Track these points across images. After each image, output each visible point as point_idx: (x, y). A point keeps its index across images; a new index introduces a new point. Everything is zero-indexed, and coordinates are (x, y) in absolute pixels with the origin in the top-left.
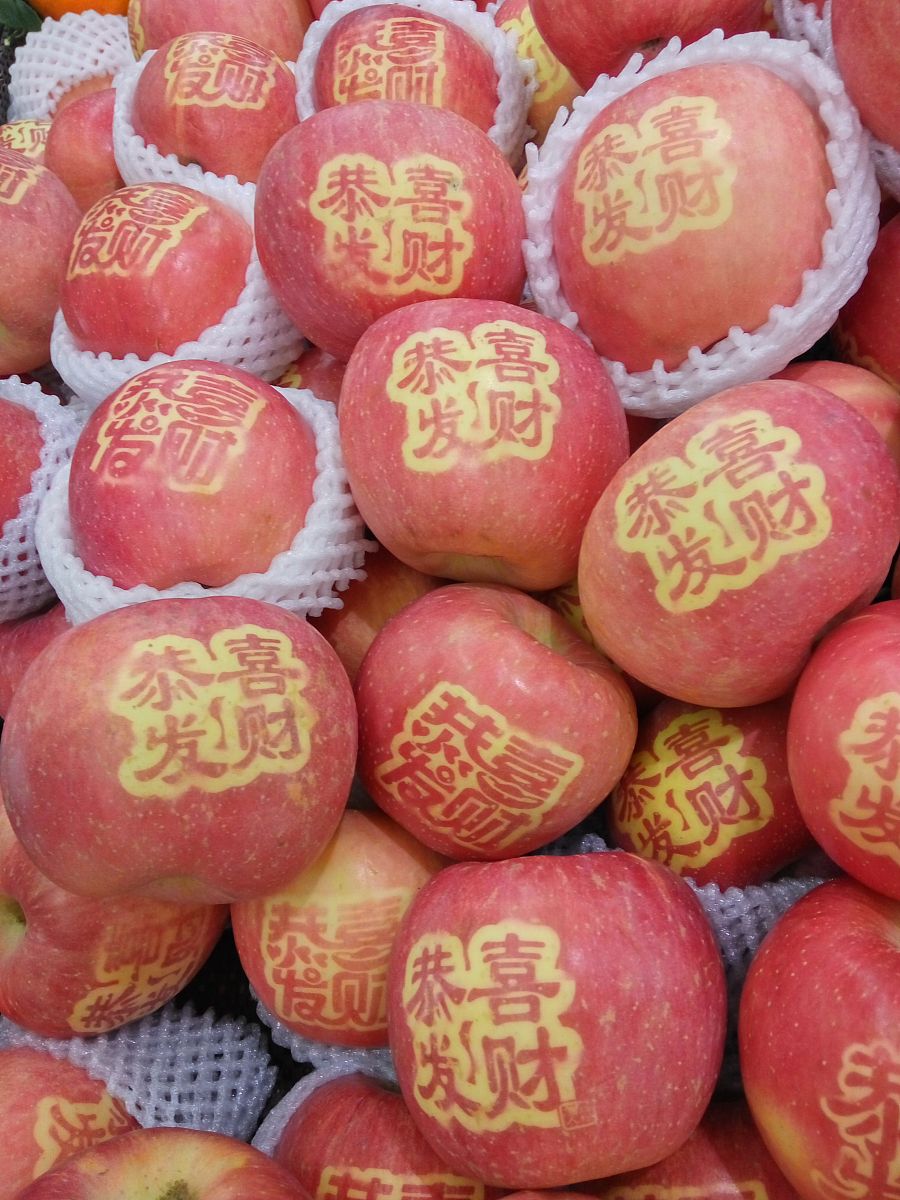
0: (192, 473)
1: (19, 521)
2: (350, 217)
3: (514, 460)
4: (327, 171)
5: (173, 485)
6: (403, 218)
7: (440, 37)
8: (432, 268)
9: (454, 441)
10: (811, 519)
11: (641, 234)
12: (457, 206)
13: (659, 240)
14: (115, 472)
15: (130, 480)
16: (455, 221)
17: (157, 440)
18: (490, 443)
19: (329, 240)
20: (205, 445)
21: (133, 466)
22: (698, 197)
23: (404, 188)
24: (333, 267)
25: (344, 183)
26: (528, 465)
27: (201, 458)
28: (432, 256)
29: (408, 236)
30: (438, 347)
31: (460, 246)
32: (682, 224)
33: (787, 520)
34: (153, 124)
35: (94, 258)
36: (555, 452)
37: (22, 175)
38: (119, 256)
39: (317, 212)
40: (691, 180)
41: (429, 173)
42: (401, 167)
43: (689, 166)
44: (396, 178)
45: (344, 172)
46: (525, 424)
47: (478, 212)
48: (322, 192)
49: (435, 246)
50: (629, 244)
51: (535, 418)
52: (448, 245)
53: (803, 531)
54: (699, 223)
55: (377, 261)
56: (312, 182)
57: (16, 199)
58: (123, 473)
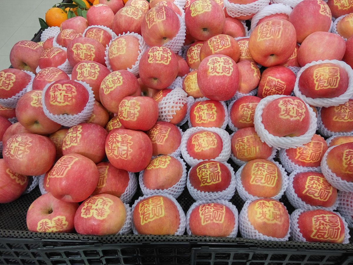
0: (49, 78)
1: (25, 89)
2: (77, 51)
3: (91, 79)
4: (75, 45)
5: (46, 80)
6: (84, 51)
7: (102, 32)
8: (88, 58)
9: (83, 76)
10: (120, 82)
11: (115, 54)
12: (92, 51)
13: (117, 55)
14: (39, 78)
15: (41, 79)
16: (92, 53)
17: (45, 74)
18: (88, 77)
19: (74, 54)
20: (52, 75)
21: (41, 77)
22: (121, 50)
23: (85, 48)
24: (75, 57)
25: (77, 47)
26: (93, 80)
27: (51, 77)
28: (88, 57)
29: (85, 54)
30: (83, 65)
31: (93, 56)
32: (119, 53)
33: (117, 82)
34: (59, 41)
35: (44, 56)
36: (97, 79)
37: (37, 46)
38: (47, 55)
39: (73, 50)
40: (120, 48)
41: (89, 46)
42: (84, 45)
43: (120, 46)
44: (84, 47)
45: (77, 45)
46: (93, 75)
47: (96, 52)
48: (74, 47)
49: (89, 55)
50: (113, 56)
51: (95, 74)
52: (91, 55)
53: (119, 83)
54: (121, 53)
55: (81, 57)
56: (73, 46)
57: (35, 49)
58: (40, 78)
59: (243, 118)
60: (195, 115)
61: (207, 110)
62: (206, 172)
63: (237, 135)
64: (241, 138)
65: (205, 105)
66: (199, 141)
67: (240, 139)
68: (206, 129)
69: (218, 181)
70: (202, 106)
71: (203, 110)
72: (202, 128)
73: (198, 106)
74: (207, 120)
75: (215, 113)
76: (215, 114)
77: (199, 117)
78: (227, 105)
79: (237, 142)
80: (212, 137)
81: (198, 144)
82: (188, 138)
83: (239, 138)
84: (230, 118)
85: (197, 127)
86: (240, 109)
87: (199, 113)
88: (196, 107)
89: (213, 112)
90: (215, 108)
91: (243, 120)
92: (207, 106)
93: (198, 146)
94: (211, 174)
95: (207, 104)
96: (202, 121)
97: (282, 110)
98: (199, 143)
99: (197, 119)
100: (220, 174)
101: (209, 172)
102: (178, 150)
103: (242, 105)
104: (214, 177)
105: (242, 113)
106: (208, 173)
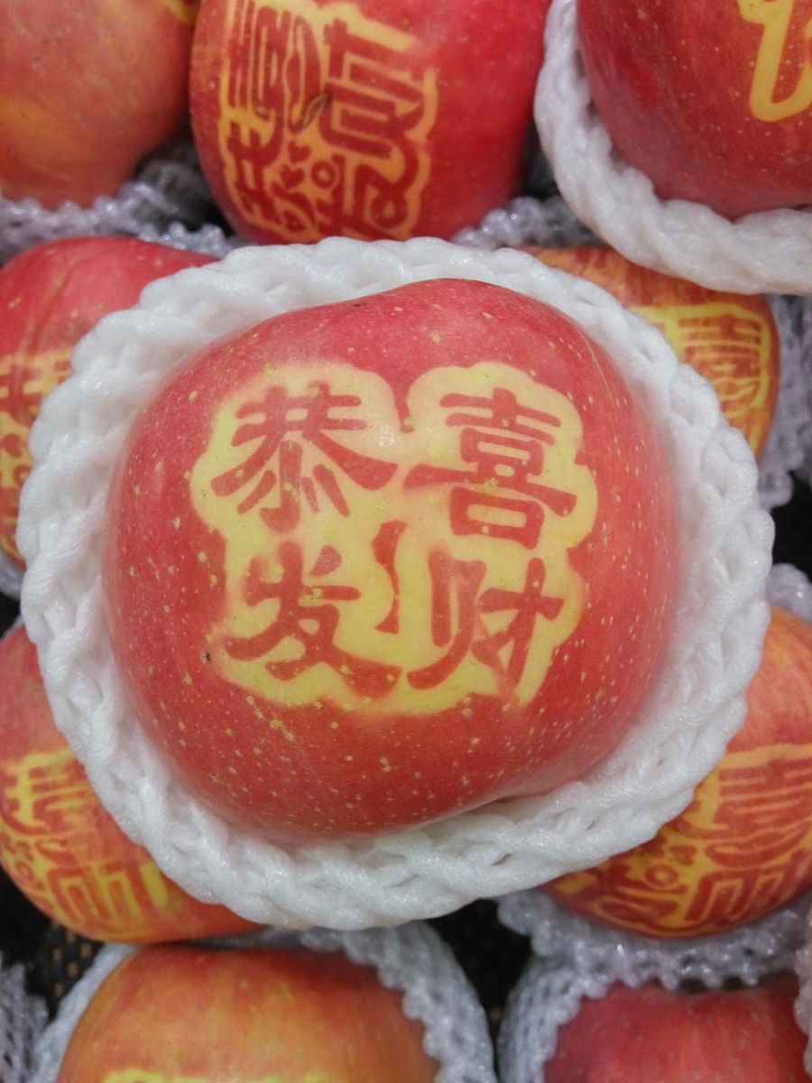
97: (236, 567)
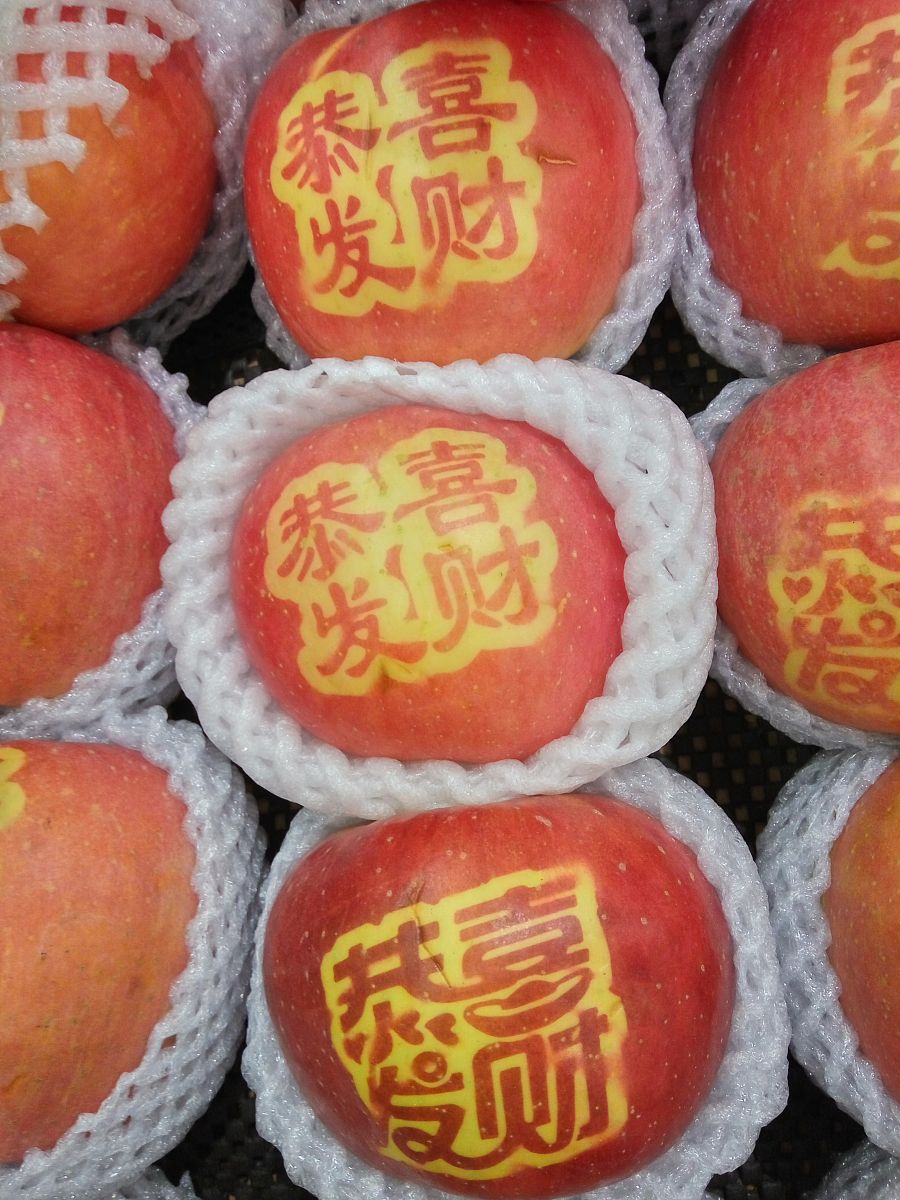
59: (873, 216)
60: (287, 215)
61: (426, 137)
62: (431, 1043)
63: (794, 444)
64: (855, 502)
65: (397, 69)
66: (347, 573)
67: (846, 515)
68: (426, 380)
69: (587, 1131)
70: (356, 85)
71: (369, 139)
72: (376, 370)
73: (312, 92)
74: (431, 278)
75: (520, 168)
76: (518, 187)
77: (337, 234)
78: (660, 59)
79: (790, 539)
80: (492, 514)
81: (330, 609)
82: (233, 496)
83: (831, 500)
84: (692, 216)
85: (319, 365)
86: (837, 98)
87: (323, 186)
88: (292, 111)
89: (495, 167)
90: (523, 97)
91: (877, 242)
92: (418, 80)
93: (336, 634)
94: (498, 1067)
95: (421, 55)
96: (375, 292)
98: (337, 592)
99: (316, 265)
100: (611, 1043)
101: (472, 1040)
102: (143, 634)
103: (868, 34)
104: (539, 1093)
105: (868, 158)
106: (460, 1059)
